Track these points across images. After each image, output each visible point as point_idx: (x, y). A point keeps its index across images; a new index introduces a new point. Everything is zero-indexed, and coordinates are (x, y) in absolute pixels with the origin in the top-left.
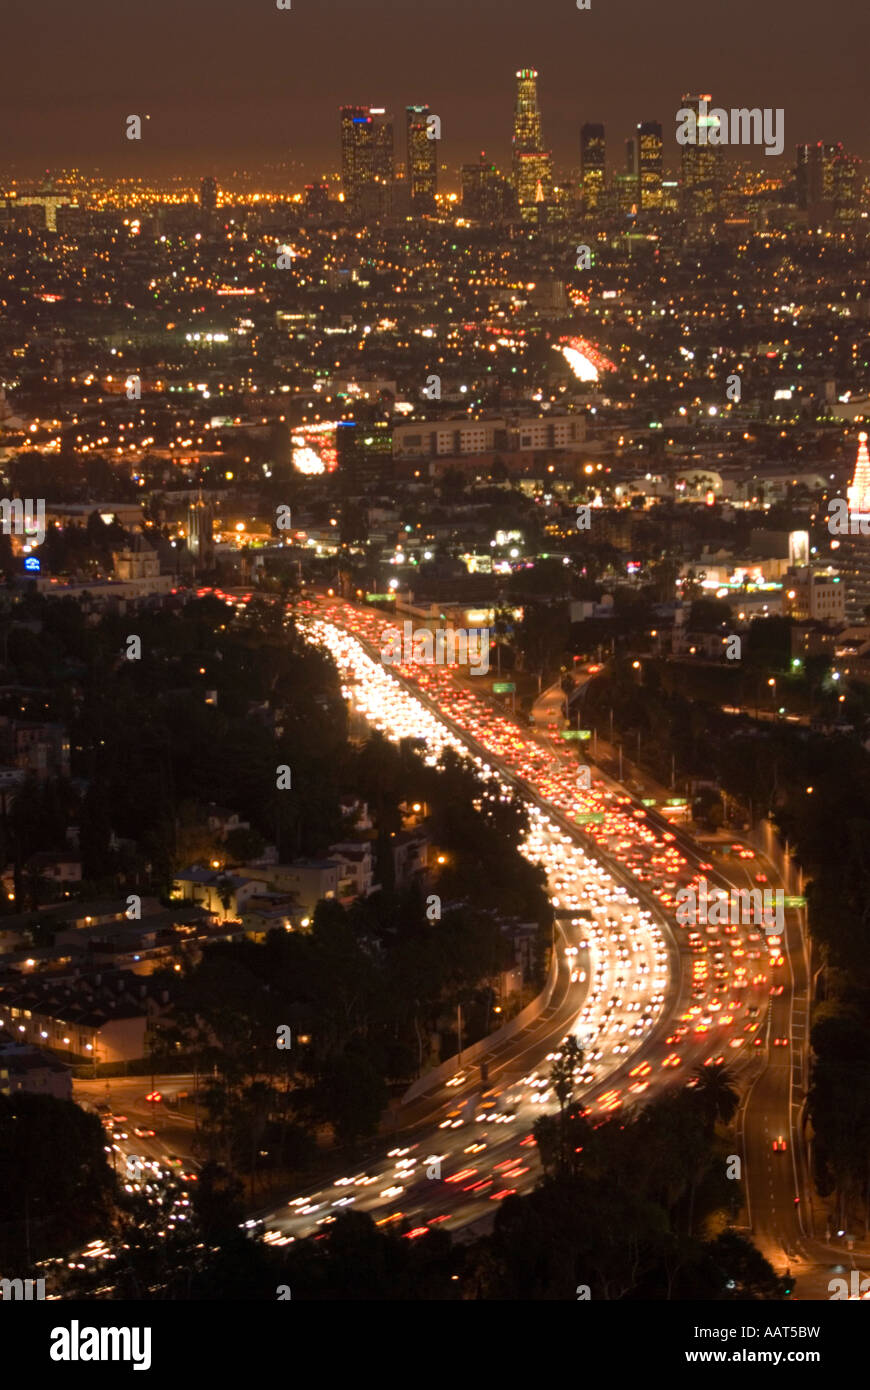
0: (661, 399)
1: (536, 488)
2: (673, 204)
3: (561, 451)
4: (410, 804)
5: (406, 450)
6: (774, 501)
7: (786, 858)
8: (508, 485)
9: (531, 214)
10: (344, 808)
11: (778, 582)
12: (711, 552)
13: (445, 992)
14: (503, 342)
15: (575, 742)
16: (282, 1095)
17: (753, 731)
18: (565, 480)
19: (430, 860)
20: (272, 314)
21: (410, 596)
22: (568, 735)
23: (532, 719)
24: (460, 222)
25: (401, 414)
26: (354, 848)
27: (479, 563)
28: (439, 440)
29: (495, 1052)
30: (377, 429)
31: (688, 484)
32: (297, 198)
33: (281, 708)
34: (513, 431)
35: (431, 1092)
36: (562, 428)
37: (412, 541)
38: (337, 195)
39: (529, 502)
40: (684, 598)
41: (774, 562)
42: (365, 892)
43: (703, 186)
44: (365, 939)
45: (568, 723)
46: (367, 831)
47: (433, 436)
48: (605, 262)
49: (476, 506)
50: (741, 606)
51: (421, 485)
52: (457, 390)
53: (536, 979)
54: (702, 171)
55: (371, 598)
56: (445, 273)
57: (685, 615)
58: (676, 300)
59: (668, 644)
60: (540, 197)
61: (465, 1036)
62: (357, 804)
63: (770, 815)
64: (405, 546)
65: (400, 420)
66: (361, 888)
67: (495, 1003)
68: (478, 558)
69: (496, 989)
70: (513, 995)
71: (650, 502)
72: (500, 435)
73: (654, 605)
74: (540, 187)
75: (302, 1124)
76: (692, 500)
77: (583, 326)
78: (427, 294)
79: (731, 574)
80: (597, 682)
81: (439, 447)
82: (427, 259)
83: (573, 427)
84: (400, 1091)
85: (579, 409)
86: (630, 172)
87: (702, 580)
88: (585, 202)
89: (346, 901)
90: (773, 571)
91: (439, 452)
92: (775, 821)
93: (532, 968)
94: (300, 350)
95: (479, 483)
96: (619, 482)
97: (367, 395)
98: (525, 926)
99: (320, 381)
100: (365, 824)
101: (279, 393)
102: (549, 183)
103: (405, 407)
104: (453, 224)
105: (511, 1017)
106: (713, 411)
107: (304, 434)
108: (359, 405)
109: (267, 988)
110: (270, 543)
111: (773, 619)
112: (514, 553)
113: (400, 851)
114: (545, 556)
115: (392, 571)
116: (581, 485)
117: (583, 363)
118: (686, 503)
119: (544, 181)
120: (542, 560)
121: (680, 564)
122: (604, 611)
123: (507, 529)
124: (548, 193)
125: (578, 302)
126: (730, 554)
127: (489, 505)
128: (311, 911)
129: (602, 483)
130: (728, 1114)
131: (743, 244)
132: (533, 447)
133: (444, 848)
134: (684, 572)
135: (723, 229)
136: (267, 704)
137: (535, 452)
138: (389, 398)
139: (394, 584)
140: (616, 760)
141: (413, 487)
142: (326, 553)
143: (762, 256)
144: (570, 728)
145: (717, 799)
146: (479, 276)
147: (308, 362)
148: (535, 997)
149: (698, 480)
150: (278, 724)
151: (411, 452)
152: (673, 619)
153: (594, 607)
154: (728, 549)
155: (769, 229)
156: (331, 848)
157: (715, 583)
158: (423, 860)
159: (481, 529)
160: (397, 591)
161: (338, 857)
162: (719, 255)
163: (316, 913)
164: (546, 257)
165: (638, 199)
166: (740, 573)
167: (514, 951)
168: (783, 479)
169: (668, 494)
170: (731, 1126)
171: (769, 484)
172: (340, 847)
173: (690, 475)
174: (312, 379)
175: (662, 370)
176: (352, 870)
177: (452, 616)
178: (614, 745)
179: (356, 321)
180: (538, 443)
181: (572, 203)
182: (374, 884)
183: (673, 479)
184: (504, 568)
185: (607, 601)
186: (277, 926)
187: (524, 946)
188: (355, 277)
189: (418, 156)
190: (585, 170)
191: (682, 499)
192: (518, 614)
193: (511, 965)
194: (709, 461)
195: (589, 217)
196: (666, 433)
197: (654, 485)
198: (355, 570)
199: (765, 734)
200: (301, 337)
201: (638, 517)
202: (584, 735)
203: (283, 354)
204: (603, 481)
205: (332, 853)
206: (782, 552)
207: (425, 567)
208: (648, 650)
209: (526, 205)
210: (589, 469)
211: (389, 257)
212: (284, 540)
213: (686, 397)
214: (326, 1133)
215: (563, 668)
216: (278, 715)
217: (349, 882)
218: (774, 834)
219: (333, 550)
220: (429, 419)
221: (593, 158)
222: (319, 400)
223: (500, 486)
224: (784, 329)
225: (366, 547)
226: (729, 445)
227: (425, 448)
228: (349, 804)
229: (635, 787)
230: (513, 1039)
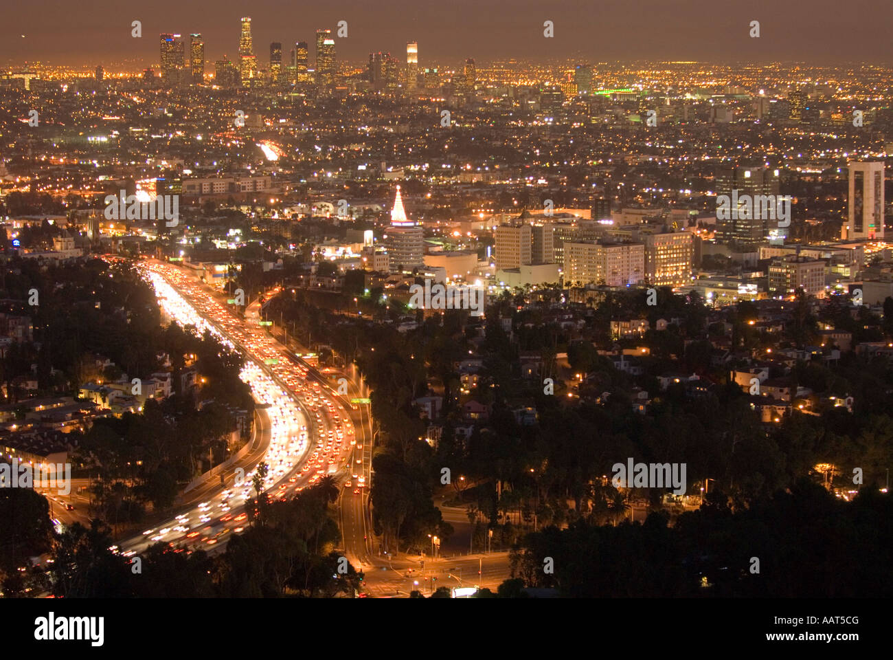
0: (306, 169)
1: (248, 210)
2: (312, 80)
3: (259, 192)
4: (189, 355)
5: (188, 191)
6: (357, 216)
7: (362, 381)
8: (235, 208)
9: (247, 84)
10: (158, 357)
11: (359, 254)
12: (328, 240)
13: (204, 442)
14: (234, 142)
15: (265, 326)
16: (129, 488)
17: (347, 322)
18: (261, 206)
19: (197, 380)
20: (128, 129)
21: (189, 259)
22: (262, 324)
23: (245, 316)
24: (214, 87)
25: (186, 175)
26: (163, 375)
27: (221, 244)
28: (204, 187)
29: (227, 469)
30: (175, 182)
31: (318, 208)
32: (140, 75)
33: (129, 310)
34: (238, 183)
35: (198, 488)
36: (260, 182)
37: (190, 234)
38: (158, 74)
39: (245, 216)
40: (315, 261)
41: (357, 245)
42: (168, 396)
43: (326, 72)
44: (168, 417)
45: (261, 318)
46: (168, 367)
47: (201, 185)
48: (281, 106)
49: (220, 218)
50: (342, 265)
51: (195, 208)
52: (212, 164)
53: (246, 436)
54: (326, 65)
55: (171, 259)
56: (207, 110)
57: (316, 268)
58: (313, 123)
59: (308, 282)
60: (251, 76)
61: (213, 462)
62: (164, 355)
63: (354, 361)
64: (187, 235)
65: (187, 178)
66: (166, 394)
67: (227, 447)
68: (222, 242)
69: (228, 440)
70: (236, 443)
71: (300, 216)
72: (231, 184)
73: (302, 264)
74: (251, 71)
75: (138, 502)
76: (320, 215)
77: (272, 135)
78: (199, 120)
79: (337, 250)
80: (275, 300)
81: (204, 190)
82: (199, 104)
83: (265, 181)
84: (184, 486)
85: (268, 173)
86: (293, 65)
87: (324, 252)
88: (272, 78)
89: (159, 399)
90: (357, 249)
91: (203, 192)
92: (356, 364)
93: (244, 431)
94: (140, 145)
95: (222, 207)
96: (286, 207)
97: (170, 166)
98: (241, 411)
99: (149, 160)
100: (168, 364)
101: (130, 165)
102: (256, 69)
103: (188, 172)
104: (211, 88)
105: (235, 453)
106: (330, 175)
107: (142, 184)
108: (167, 170)
109: (123, 439)
110: (125, 234)
111: (357, 271)
112: (238, 239)
113: (184, 376)
114: (252, 241)
115: (181, 247)
116: (268, 208)
117: (271, 152)
118: (317, 217)
119: (253, 69)
120: (250, 242)
121: (314, 245)
122: (279, 267)
123: (235, 228)
124: (255, 74)
125: (268, 124)
126: (337, 240)
127: (226, 217)
128: (143, 404)
129: (278, 208)
130: (334, 499)
131: (344, 98)
132: (247, 191)
133: (205, 374)
134: (315, 249)
135: (335, 91)
136: (123, 308)
137: (248, 193)
138: (181, 167)
139: (182, 253)
140: (284, 336)
141: (191, 209)
142: (151, 239)
143: (353, 103)
144: (262, 321)
145: (330, 354)
146: (223, 112)
147: (144, 150)
148: (245, 444)
149: (322, 207)
150: (128, 318)
151: (190, 192)
152: (310, 270)
153: (274, 265)
154: (336, 239)
155: (357, 92)
156: (152, 375)
157: (330, 254)
158: (195, 381)
159: (222, 228)
160: (183, 257)
161: (155, 379)
162: (334, 103)
163: (145, 405)
164: (253, 104)
165: (296, 78)
166: (341, 249)
167: (236, 423)
168: (362, 207)
169: (309, 213)
170: (335, 504)
171: (355, 209)
172: (156, 374)
173: (319, 204)
174: (145, 159)
175: (307, 156)
176: (162, 385)
177: (209, 268)
178: (283, 328)
179: (166, 132)
180: (249, 189)
181: (266, 79)
182: (172, 391)
183: (311, 206)
184: (233, 246)
185: (280, 262)
186: (127, 411)
187: (241, 421)
188: (166, 112)
189: (196, 57)
190: (272, 64)
191: (315, 215)
192: (239, 268)
193: (235, 429)
194: (328, 198)
195: (274, 85)
196: (308, 185)
197: (302, 209)
198: (164, 246)
199: (352, 324)
200: (141, 139)
201: (295, 223)
202: (269, 324)
203: (132, 147)
204: (280, 207)
205: (152, 378)
206: (361, 240)
207: (197, 246)
208: (299, 285)
209: (245, 79)
210: (272, 201)
211: (181, 103)
212: (132, 233)
213: (318, 168)
214: (150, 506)
215: (260, 293)
216: (128, 313)
217: (160, 391)
218: (356, 369)
219: (154, 238)
220: (199, 178)
221: (276, 58)
222: (149, 169)
223: (231, 208)
224: (362, 138)
225: (170, 236)
226: (337, 190)
227: (197, 191)
228: (161, 355)
229: (292, 348)
230: (235, 463)
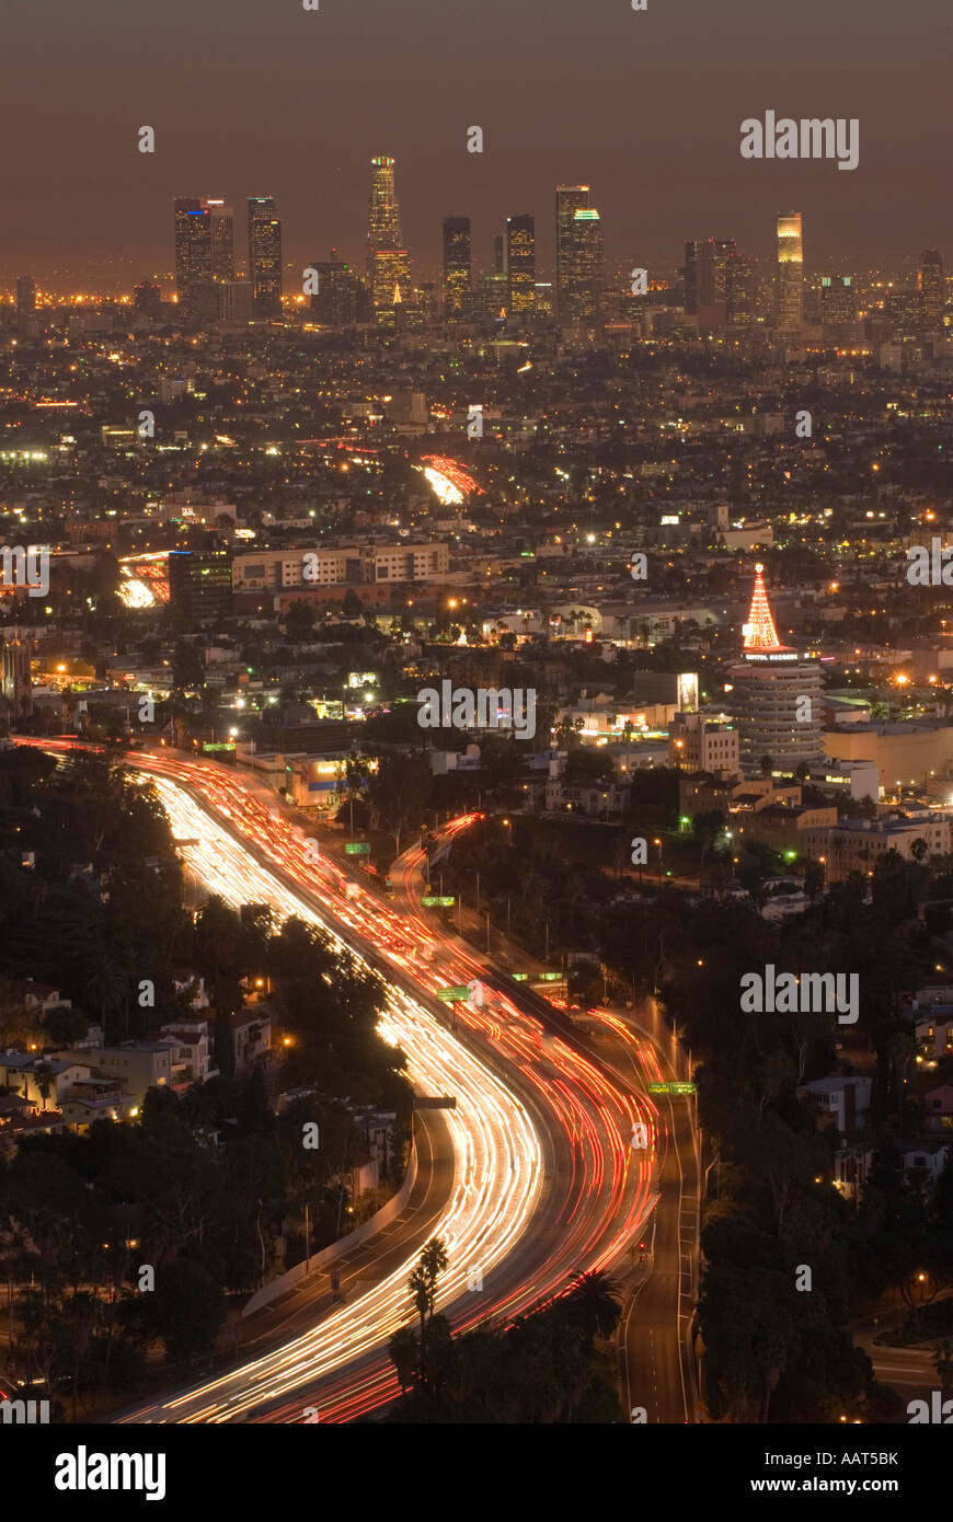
0: (535, 524)
1: (393, 626)
2: (547, 306)
3: (420, 583)
4: (252, 980)
5: (248, 581)
6: (660, 639)
7: (674, 1038)
8: (362, 622)
9: (387, 319)
10: (178, 984)
11: (662, 730)
12: (589, 696)
13: (290, 1190)
14: (357, 461)
15: (437, 909)
16: (106, 1306)
17: (637, 897)
18: (426, 616)
19: (274, 1042)
20: (99, 430)
21: (252, 746)
22: (429, 902)
23: (388, 884)
24: (308, 327)
25: (242, 541)
26: (187, 1028)
27: (329, 708)
28: (284, 568)
29: (346, 1258)
30: (214, 559)
31: (563, 620)
32: (125, 299)
33: (107, 871)
34: (368, 560)
35: (274, 1303)
36: (422, 556)
37: (254, 685)
38: (169, 297)
39: (386, 640)
40: (559, 748)
41: (660, 708)
42: (201, 1078)
43: (580, 287)
44: (201, 1131)
45: (429, 888)
46: (203, 1009)
47: (278, 566)
48: (471, 372)
49: (326, 645)
50: (623, 757)
51: (265, 621)
52: (304, 515)
53: (393, 1176)
54: (578, 270)
55: (208, 747)
56: (291, 383)
57: (560, 766)
58: (551, 414)
59: (542, 800)
60: (398, 298)
61: (313, 1239)
62: (192, 979)
63: (656, 991)
64: (246, 690)
65: (246, 547)
66: (197, 1073)
67: (347, 1202)
68: (328, 703)
69: (348, 1187)
70: (368, 1193)
71: (521, 639)
72: (352, 563)
73: (526, 756)
74: (397, 288)
75: (130, 1340)
76: (569, 638)
77: (452, 445)
78: (271, 407)
79: (612, 721)
80: (463, 840)
81: (285, 579)
82: (271, 369)
83: (435, 556)
84: (241, 1301)
85: (441, 537)
86: (499, 271)
87: (580, 727)
88: (448, 304)
89: (180, 1088)
90: (660, 717)
91: (284, 584)
92: (660, 998)
93: (388, 1163)
94: (129, 470)
95: (329, 619)
96: (486, 618)
97: (203, 521)
98: (380, 1116)
99: (150, 505)
100: (201, 1002)
101: (105, 518)
102: (408, 283)
103: (247, 534)
104: (300, 329)
105: (365, 1219)
106: (591, 538)
107: (133, 565)
108: (195, 529)
109: (91, 1186)
110: (95, 686)
111: (660, 772)
112: (369, 697)
113: (241, 1033)
114: (404, 700)
115: (232, 717)
116: (444, 621)
117: (445, 484)
118: (561, 642)
119: (403, 282)
120: (401, 704)
121: (555, 710)
122: (470, 763)
123: (361, 670)
124: (407, 295)
125: (441, 416)
126: (611, 698)
127: (340, 644)
128: (141, 1099)
129: (467, 619)
130: (609, 1328)
131: (625, 352)
132: (390, 579)
133: (290, 1026)
134: (559, 719)
135: (603, 335)
136: (90, 868)
137: (393, 584)
138: (227, 522)
139: (234, 731)
140: (483, 931)
141: (256, 624)
142: (158, 697)
143: (645, 363)
144: (431, 894)
145: (597, 974)
146: (330, 387)
147: (137, 483)
148: (392, 1197)
149: (575, 616)
150: (104, 890)
151: (254, 583)
152: (547, 771)
153: (458, 757)
154: (609, 694)
155: (655, 335)
156: (163, 1029)
157: (593, 730)
158: (265, 1043)
159: (331, 670)
160: (237, 740)
161: (171, 1039)
162: (598, 364)
163: (145, 1101)
164: (404, 366)
165: (508, 302)
166: (622, 720)
167: (368, 1144)
168: (670, 615)
169: (542, 631)
170: (612, 1340)
171: (655, 619)
172: (173, 1027)
173: (566, 611)
174: (142, 502)
175: (535, 493)
176: (186, 1054)
177: (299, 768)
178: (481, 913)
179: (191, 437)
180: (396, 574)
181: (434, 305)
182: (211, 1068)
183: (547, 615)
184: (358, 715)
185: (473, 752)
186: (102, 1117)
187: (380, 1138)
188: (190, 389)
189: (260, 253)
190: (448, 269)
191: (557, 637)
192: (373, 766)
193: (366, 1159)
194: (587, 595)
195: (452, 321)
196: (541, 563)
197: (525, 622)
198: (191, 714)
199: (650, 901)
200: (129, 455)
201: (508, 656)
202: (447, 902)
203: (108, 475)
204: (470, 617)
205: (164, 1035)
206: (670, 696)
207: (270, 713)
208: (519, 806)
209: (383, 307)
210: (453, 604)
211: (229, 366)
212: (110, 683)
213: (561, 522)
214: (157, 1350)
215: (424, 827)
216: (104, 879)
217: (183, 1067)
218: (660, 1010)
219: (166, 694)
220: (273, 548)
221: (457, 254)
222: (151, 529)
223: (353, 622)
224: (673, 447)
225: (203, 690)
226: (610, 576)
227: (270, 580)
228: (184, 980)
229: (503, 959)
230: (368, 1242)
